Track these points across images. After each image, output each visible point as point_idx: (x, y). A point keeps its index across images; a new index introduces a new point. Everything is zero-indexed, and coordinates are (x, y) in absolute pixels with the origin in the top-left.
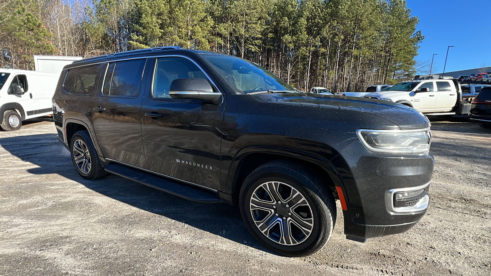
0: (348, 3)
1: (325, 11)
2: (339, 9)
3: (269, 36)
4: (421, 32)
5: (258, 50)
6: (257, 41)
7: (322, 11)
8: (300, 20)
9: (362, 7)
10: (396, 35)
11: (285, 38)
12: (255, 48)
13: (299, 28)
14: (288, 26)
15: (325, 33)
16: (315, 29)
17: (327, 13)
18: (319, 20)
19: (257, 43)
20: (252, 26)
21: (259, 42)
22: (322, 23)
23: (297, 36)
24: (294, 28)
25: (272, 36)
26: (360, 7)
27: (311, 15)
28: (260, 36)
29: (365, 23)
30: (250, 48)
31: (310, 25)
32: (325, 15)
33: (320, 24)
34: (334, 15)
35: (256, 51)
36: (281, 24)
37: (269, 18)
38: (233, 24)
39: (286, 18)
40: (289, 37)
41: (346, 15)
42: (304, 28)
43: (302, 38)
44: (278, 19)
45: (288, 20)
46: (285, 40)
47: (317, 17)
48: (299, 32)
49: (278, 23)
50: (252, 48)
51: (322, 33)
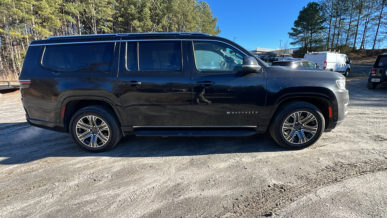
0: (178, 2)
1: (162, 5)
2: (173, 5)
3: (119, 20)
4: (219, 27)
5: (110, 31)
6: (109, 23)
7: (161, 5)
8: (145, 10)
9: (187, 6)
10: (208, 28)
11: (134, 23)
12: (107, 29)
13: (144, 16)
14: (135, 13)
15: (164, 22)
16: (157, 18)
17: (164, 6)
18: (159, 11)
19: (109, 25)
20: (102, 9)
21: (110, 24)
22: (162, 14)
23: (143, 22)
24: (140, 16)
25: (122, 20)
26: (186, 6)
27: (152, 7)
28: (111, 19)
29: (190, 18)
30: (102, 28)
31: (152, 15)
32: (163, 8)
33: (160, 15)
34: (169, 9)
35: (109, 32)
36: (129, 11)
37: (117, 4)
38: (82, 4)
39: (132, 6)
40: (138, 23)
41: (178, 10)
42: (148, 16)
43: (147, 24)
44: (125, 6)
45: (134, 8)
46: (134, 25)
47: (158, 9)
48: (145, 19)
49: (126, 9)
50: (104, 29)
51: (162, 22)
